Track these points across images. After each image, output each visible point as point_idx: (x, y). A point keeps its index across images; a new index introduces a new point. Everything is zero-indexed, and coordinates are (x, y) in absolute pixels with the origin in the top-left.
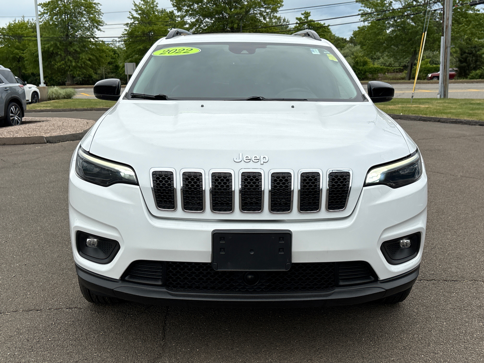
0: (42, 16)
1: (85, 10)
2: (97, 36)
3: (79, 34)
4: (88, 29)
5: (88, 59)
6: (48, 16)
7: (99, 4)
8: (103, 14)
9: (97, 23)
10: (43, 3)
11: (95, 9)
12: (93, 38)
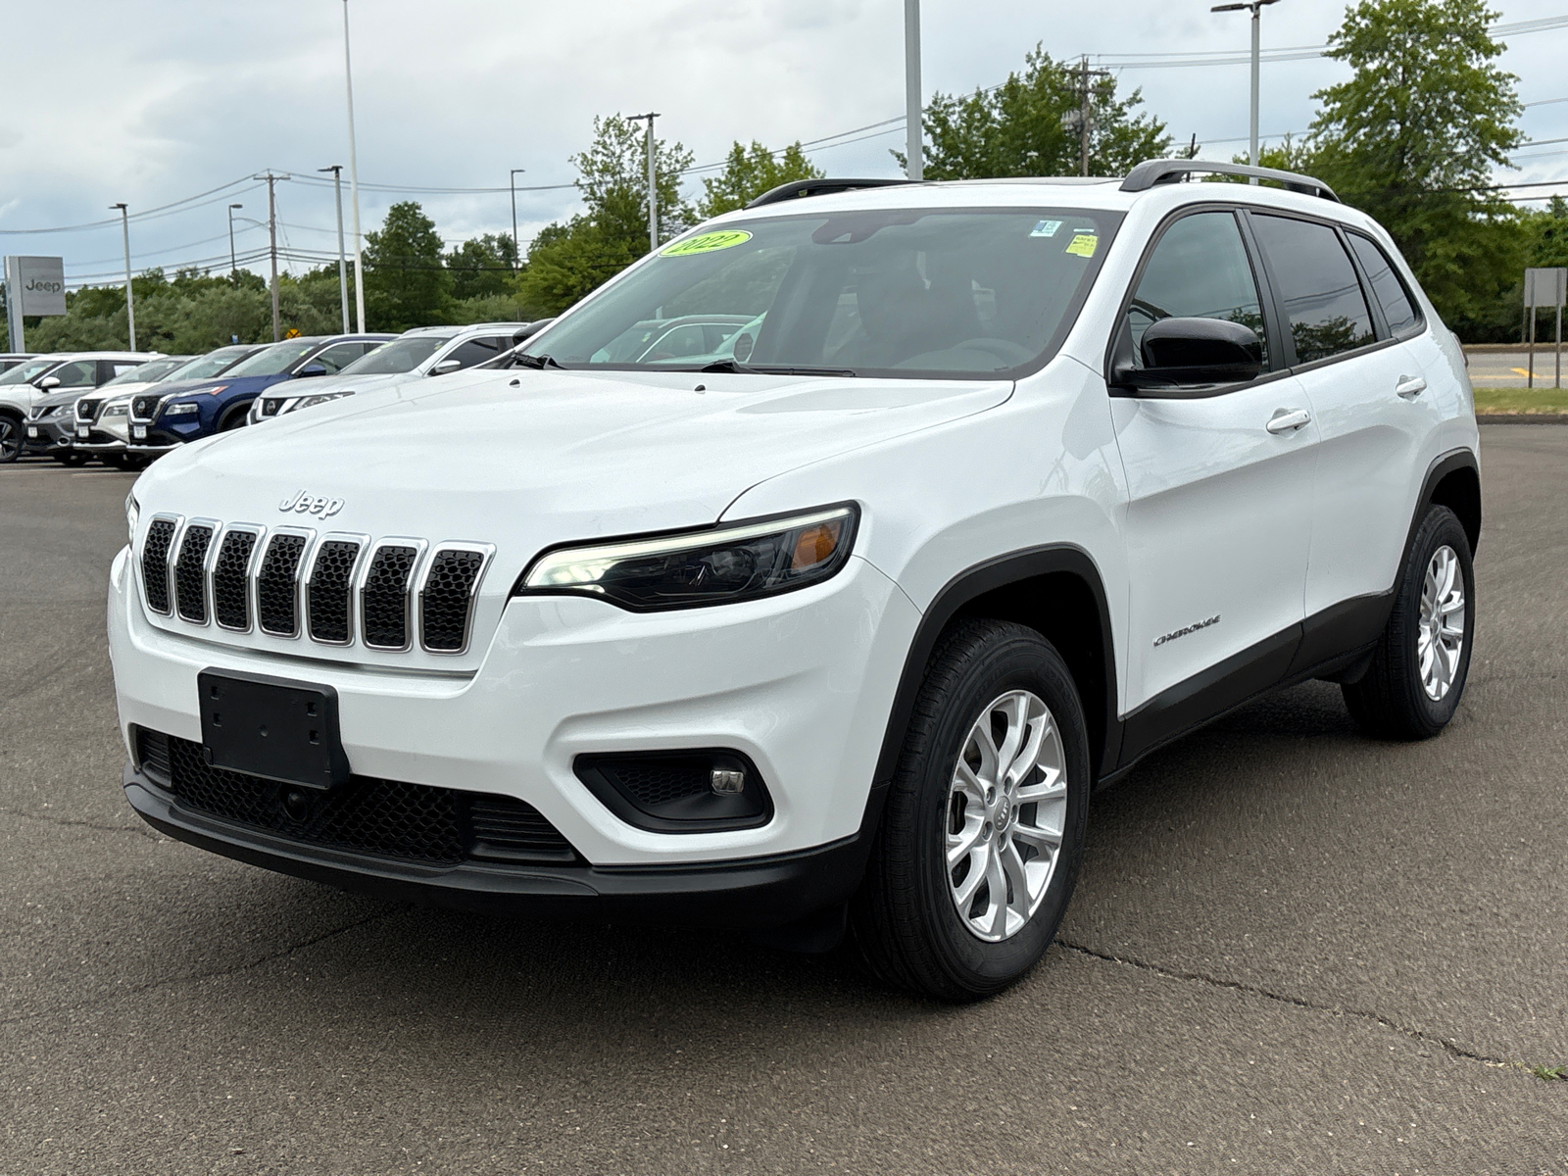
0: (1323, 127)
1: (1457, 101)
2: (1492, 184)
3: (1433, 179)
4: (1466, 163)
5: (1454, 255)
6: (1341, 127)
7: (1511, 76)
8: (1523, 108)
9: (1495, 140)
10: (1329, 90)
11: (1496, 94)
12: (1483, 189)
